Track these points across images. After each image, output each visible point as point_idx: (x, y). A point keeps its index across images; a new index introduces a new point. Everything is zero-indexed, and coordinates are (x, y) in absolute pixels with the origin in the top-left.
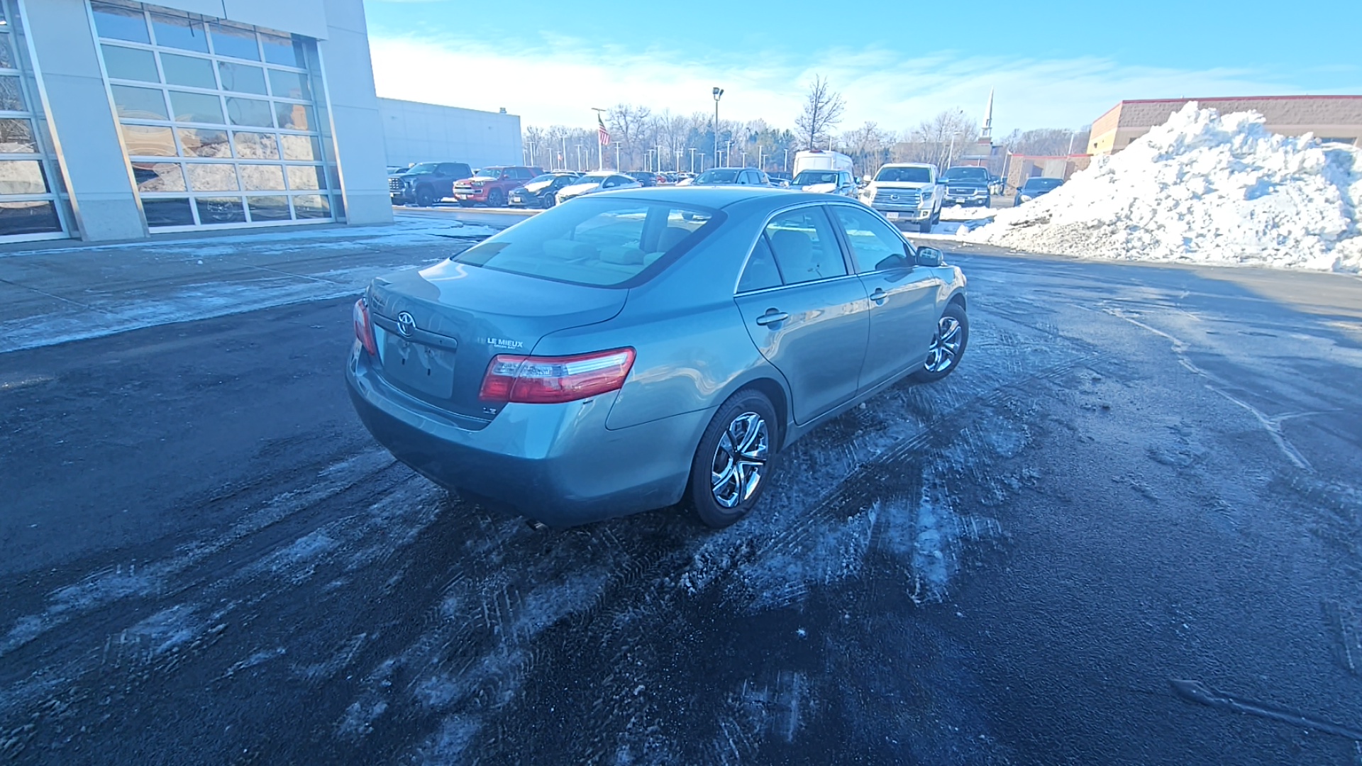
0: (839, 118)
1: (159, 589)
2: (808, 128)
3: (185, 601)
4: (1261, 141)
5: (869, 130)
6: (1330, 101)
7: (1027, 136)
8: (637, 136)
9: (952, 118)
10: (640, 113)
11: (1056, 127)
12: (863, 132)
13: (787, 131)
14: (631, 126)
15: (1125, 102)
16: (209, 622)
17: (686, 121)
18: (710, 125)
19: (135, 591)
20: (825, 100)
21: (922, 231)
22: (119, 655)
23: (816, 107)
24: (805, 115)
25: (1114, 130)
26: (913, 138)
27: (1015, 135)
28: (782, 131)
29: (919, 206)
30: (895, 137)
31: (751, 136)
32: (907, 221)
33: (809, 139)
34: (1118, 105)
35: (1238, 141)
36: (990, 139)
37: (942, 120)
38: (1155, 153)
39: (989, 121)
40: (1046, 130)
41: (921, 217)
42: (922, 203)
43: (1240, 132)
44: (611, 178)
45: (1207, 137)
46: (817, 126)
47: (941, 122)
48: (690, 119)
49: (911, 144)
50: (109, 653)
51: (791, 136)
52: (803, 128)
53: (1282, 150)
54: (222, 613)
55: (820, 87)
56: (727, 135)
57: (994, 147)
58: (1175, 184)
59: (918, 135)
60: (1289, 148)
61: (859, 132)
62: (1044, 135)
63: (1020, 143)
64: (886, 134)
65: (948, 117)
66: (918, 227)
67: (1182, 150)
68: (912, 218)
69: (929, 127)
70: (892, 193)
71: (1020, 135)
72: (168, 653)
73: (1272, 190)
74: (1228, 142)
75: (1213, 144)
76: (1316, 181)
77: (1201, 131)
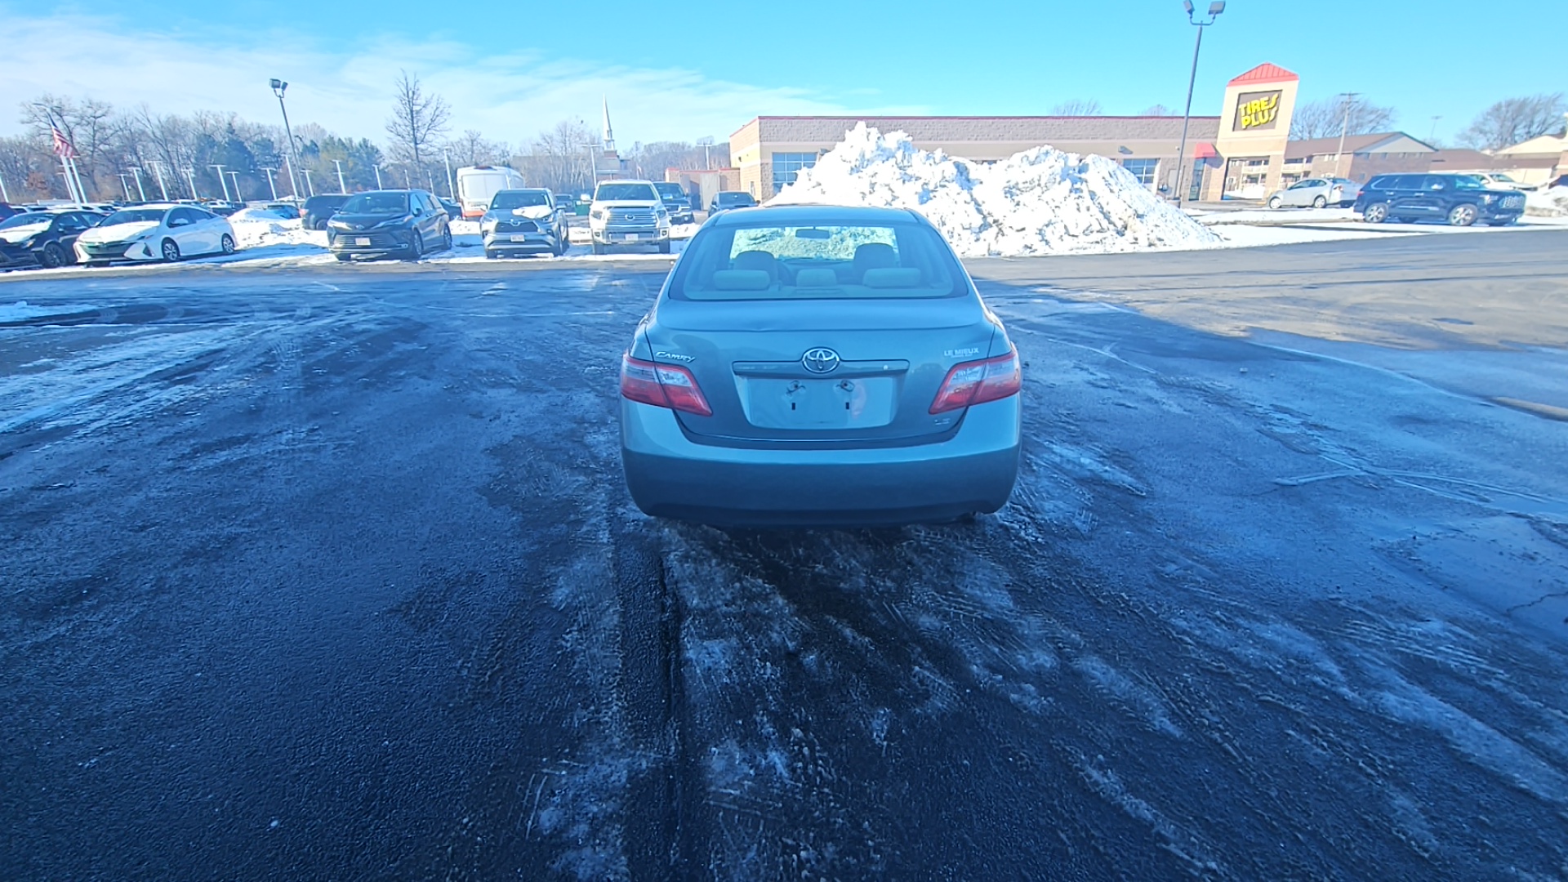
0: (447, 125)
2: (408, 138)
4: (914, 155)
5: (472, 141)
6: (948, 121)
7: (649, 148)
8: (94, 145)
9: (574, 129)
10: (90, 111)
11: (675, 141)
12: (465, 143)
13: (365, 141)
14: (78, 130)
15: (760, 118)
17: (186, 124)
18: (231, 130)
20: (422, 101)
21: (661, 252)
23: (412, 111)
24: (398, 120)
25: (757, 145)
26: (534, 150)
27: (637, 149)
28: (357, 141)
29: (658, 226)
30: (508, 149)
31: (305, 146)
32: (648, 242)
33: (413, 152)
34: (754, 121)
35: (899, 154)
36: (616, 152)
37: (563, 130)
38: (848, 167)
39: (610, 131)
40: (665, 143)
41: (662, 237)
42: (659, 222)
43: (899, 148)
44: (176, 213)
45: (879, 152)
46: (419, 135)
47: (563, 131)
48: (192, 121)
49: (534, 157)
51: (372, 148)
52: (400, 138)
53: (928, 162)
55: (411, 85)
56: (266, 145)
57: (622, 161)
58: (870, 193)
59: (540, 148)
60: (931, 161)
61: (460, 142)
62: (664, 147)
63: (643, 157)
64: (496, 146)
65: (569, 128)
66: (657, 248)
67: (865, 163)
68: (653, 239)
69: (551, 138)
70: (626, 213)
71: (642, 149)
73: (931, 195)
74: (894, 157)
75: (884, 159)
76: (954, 187)
77: (874, 148)
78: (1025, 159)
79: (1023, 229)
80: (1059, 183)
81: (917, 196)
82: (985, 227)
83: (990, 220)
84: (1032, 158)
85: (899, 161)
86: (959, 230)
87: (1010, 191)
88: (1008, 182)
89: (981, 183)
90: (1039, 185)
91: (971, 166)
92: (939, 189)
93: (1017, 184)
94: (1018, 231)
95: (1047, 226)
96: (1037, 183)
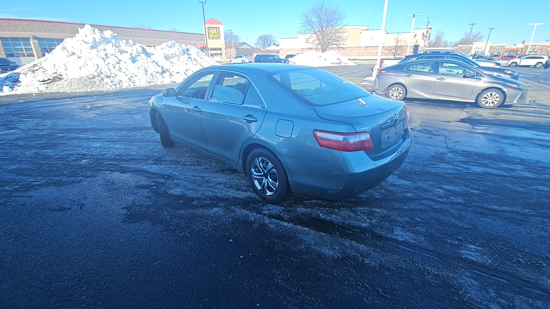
1: (462, 270)
3: (459, 257)
4: (120, 42)
16: (460, 243)
19: (470, 278)
22: (494, 258)
38: (88, 45)
50: (497, 262)
54: (454, 242)
60: (129, 45)
67: (97, 44)
72: (480, 245)
73: (136, 59)
74: (111, 42)
75: (106, 43)
76: (143, 56)
77: (100, 37)
78: (167, 45)
79: (179, 73)
80: (183, 55)
81: (130, 60)
82: (163, 72)
83: (164, 69)
84: (170, 45)
85: (114, 44)
86: (154, 73)
87: (167, 58)
88: (164, 54)
89: (153, 54)
90: (176, 56)
91: (146, 48)
92: (137, 57)
93: (168, 55)
94: (176, 73)
95: (187, 71)
96: (175, 55)
